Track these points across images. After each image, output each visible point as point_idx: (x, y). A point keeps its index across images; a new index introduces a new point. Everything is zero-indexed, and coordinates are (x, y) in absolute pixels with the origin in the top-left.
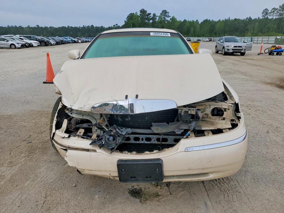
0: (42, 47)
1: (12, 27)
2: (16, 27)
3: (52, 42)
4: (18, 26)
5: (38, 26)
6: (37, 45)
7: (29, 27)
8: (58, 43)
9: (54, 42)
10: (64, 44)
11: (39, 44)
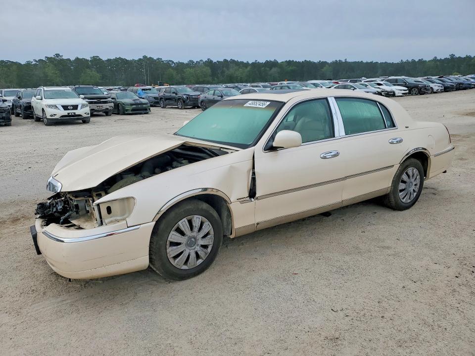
0: (412, 96)
1: (407, 63)
2: (413, 61)
3: (436, 87)
4: (417, 60)
5: (452, 56)
6: (402, 94)
7: (435, 60)
8: (447, 89)
9: (439, 86)
10: (465, 89)
11: (407, 91)
